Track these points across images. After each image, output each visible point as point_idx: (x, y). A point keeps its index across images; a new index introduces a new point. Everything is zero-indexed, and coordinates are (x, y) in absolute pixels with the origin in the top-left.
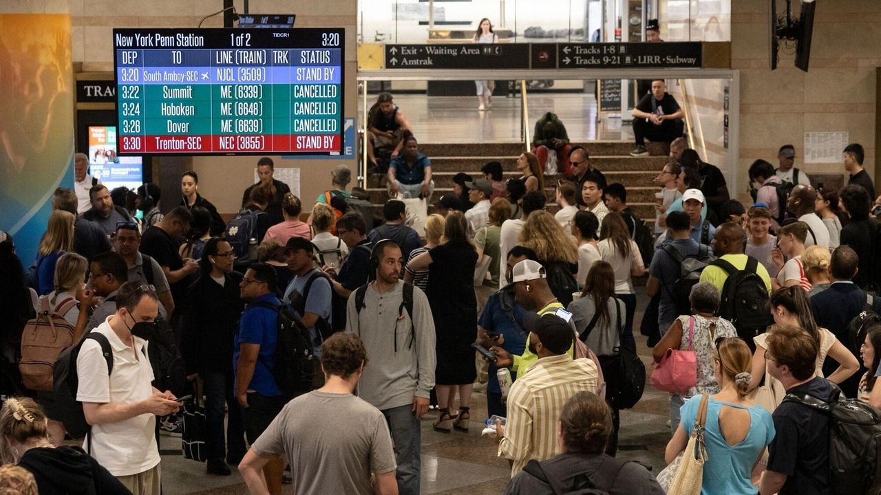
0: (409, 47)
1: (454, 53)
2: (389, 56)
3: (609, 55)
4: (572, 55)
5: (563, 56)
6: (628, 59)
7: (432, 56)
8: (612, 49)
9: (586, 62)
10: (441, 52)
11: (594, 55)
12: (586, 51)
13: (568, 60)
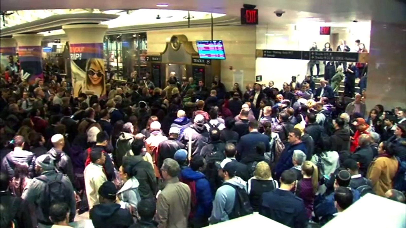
0: (269, 51)
1: (280, 53)
2: (264, 53)
3: (326, 56)
4: (314, 55)
5: (312, 56)
6: (332, 58)
7: (275, 54)
8: (327, 54)
9: (319, 58)
10: (277, 52)
11: (322, 56)
12: (319, 54)
13: (313, 57)
